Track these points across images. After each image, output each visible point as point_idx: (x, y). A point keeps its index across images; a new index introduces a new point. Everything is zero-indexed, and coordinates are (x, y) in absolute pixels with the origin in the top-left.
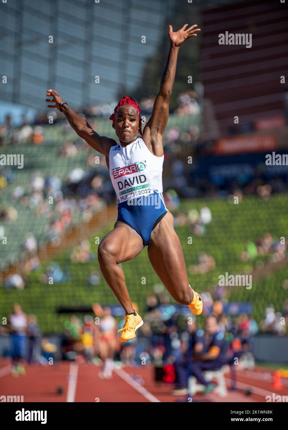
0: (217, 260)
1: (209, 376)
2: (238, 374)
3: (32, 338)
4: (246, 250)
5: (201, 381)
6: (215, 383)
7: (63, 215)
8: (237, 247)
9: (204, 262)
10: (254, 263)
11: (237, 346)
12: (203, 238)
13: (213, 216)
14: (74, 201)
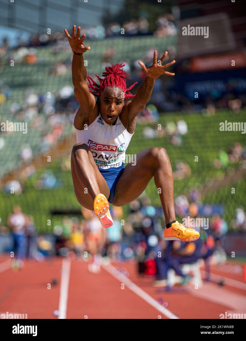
0: (192, 167)
1: (186, 269)
2: (211, 268)
3: (29, 237)
4: (218, 158)
5: (179, 273)
6: (191, 275)
7: (55, 128)
8: (210, 155)
9: (181, 169)
10: (225, 170)
11: (211, 243)
12: (180, 148)
13: (189, 128)
14: (64, 116)
